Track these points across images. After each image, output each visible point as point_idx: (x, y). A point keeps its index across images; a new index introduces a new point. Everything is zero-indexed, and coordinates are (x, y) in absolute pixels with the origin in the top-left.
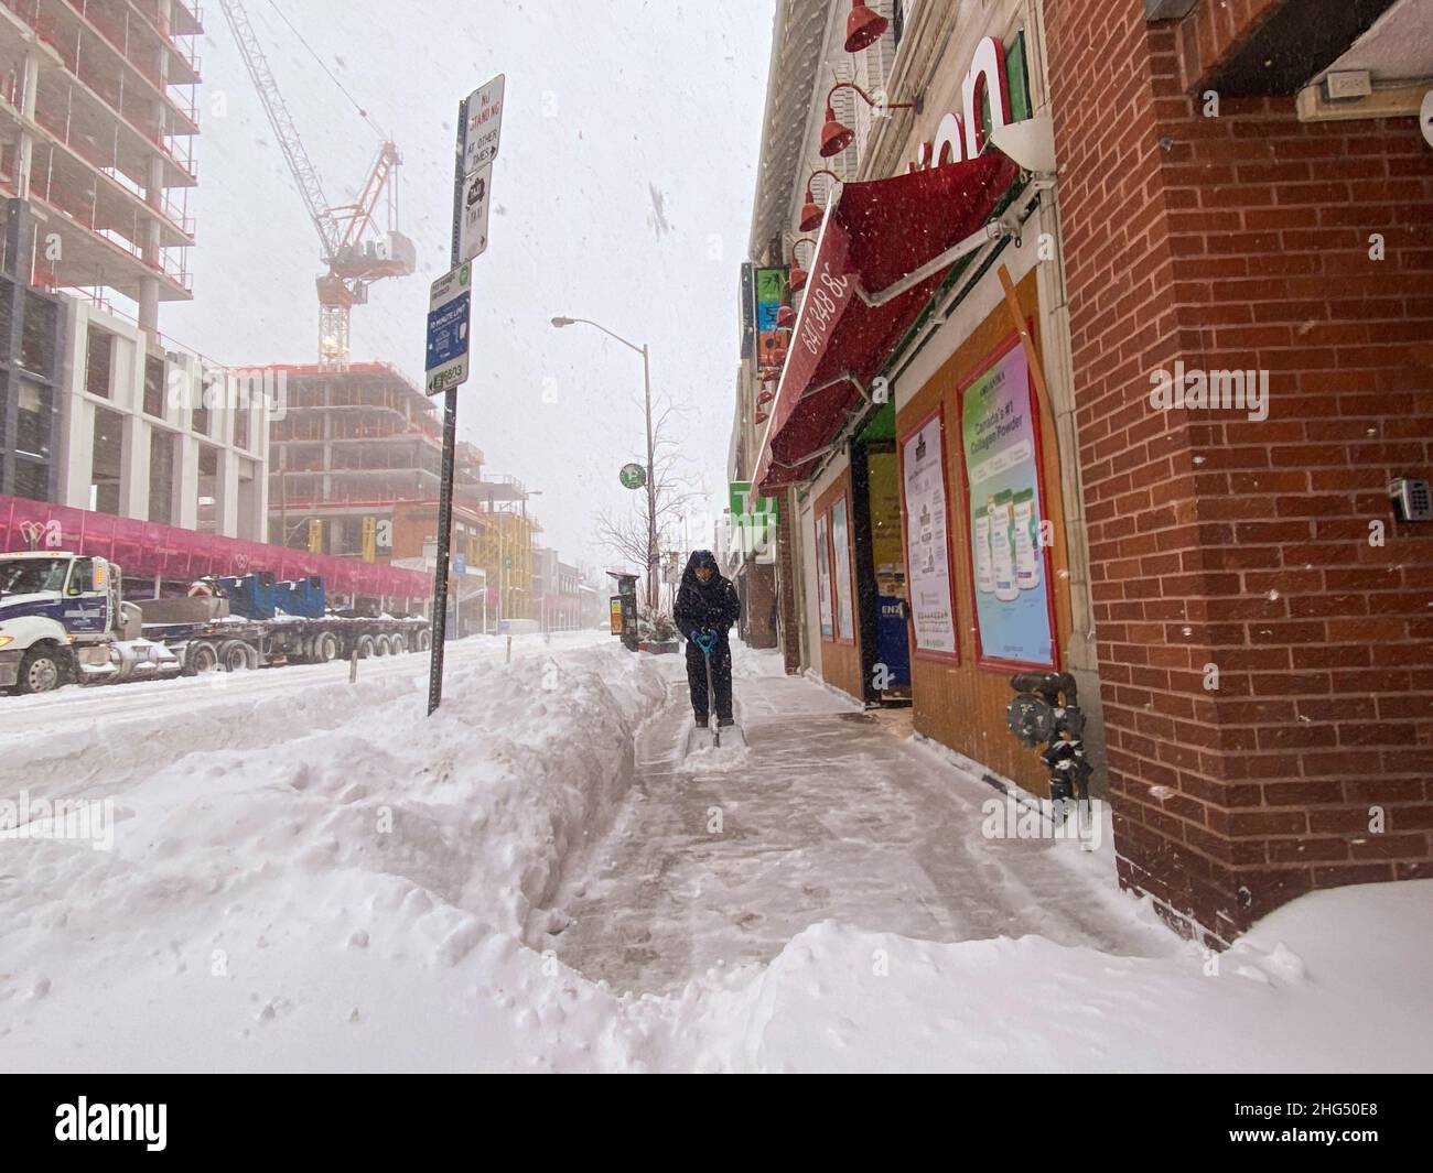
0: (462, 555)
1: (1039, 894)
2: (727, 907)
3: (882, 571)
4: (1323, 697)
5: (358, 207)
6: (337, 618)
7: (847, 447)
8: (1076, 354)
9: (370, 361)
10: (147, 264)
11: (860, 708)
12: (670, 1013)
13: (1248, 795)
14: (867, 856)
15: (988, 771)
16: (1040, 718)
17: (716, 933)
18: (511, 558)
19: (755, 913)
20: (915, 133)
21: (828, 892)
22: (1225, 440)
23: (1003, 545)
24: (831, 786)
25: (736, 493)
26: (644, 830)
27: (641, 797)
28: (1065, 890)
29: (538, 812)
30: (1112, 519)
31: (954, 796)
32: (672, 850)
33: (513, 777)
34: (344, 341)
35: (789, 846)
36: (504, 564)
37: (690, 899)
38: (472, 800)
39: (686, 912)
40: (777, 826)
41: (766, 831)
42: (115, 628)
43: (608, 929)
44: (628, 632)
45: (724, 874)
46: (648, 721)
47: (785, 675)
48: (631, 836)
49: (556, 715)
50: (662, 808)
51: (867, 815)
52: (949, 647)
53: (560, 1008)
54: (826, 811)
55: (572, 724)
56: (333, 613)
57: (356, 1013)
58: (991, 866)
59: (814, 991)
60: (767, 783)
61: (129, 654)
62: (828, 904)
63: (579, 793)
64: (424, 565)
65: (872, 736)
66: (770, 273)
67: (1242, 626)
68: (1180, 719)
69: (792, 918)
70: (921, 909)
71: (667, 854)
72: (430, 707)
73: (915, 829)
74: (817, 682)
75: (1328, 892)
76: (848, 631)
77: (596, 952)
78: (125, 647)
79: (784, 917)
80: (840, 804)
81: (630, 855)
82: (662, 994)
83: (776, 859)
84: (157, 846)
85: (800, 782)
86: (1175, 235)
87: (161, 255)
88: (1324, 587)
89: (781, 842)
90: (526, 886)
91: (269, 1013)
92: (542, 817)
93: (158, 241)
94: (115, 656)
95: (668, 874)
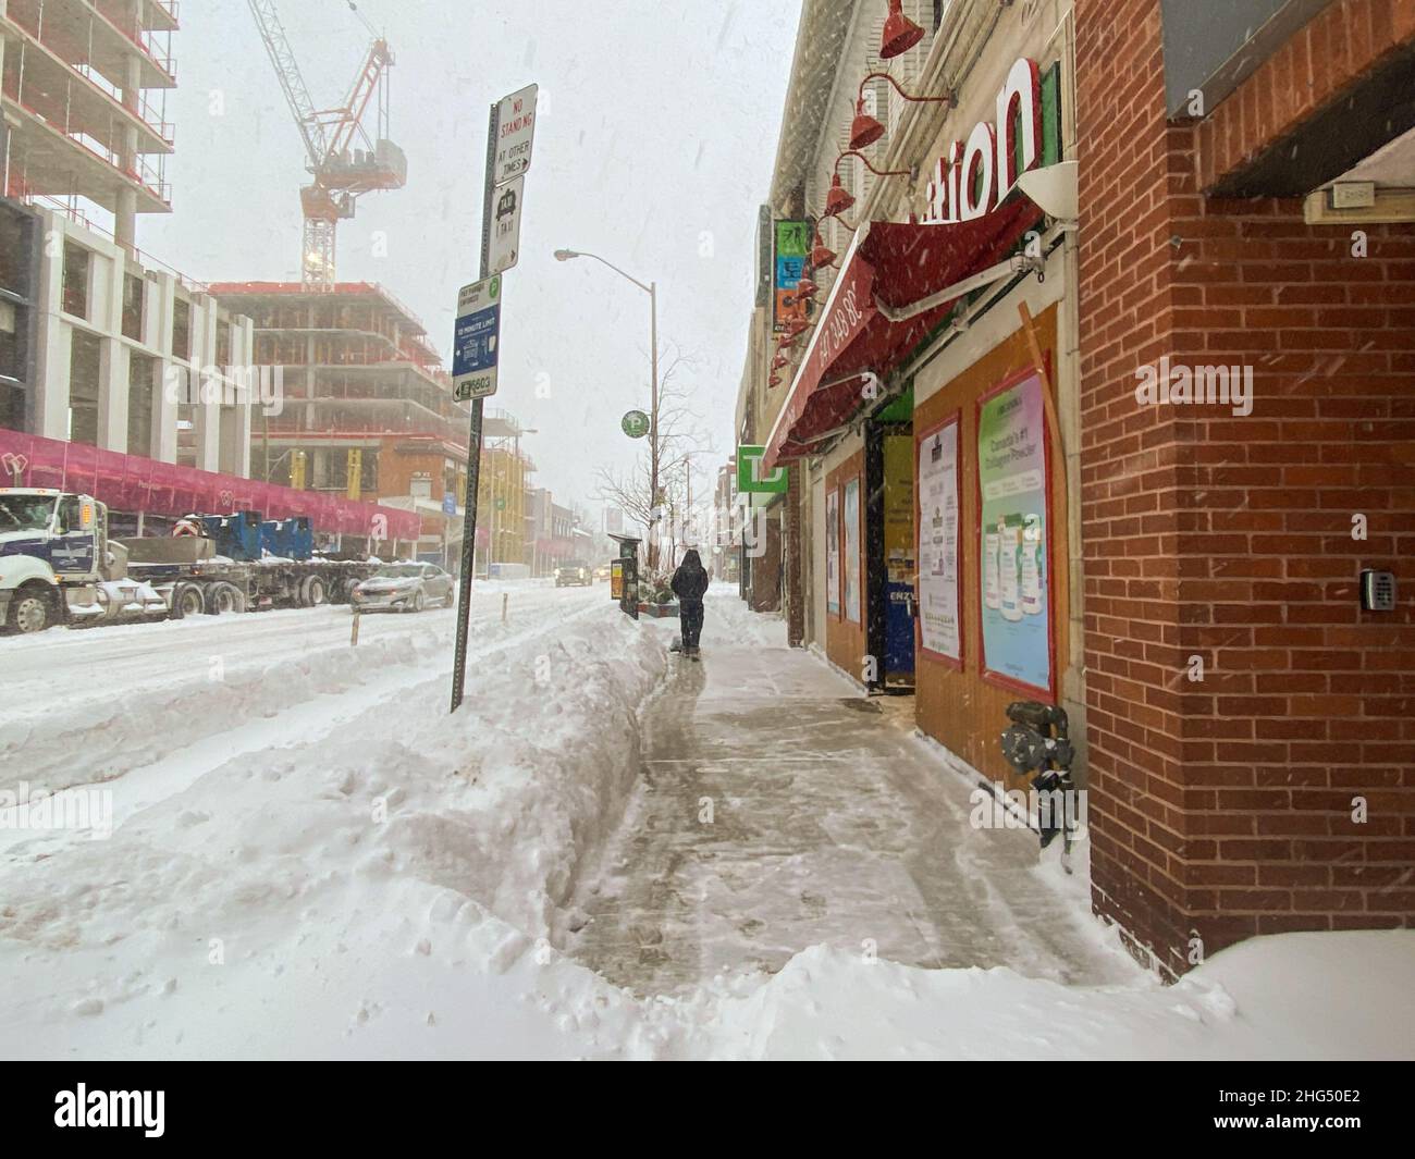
0: (451, 494)
1: (1018, 913)
2: (731, 912)
3: (891, 557)
4: (1280, 765)
5: (346, 112)
6: (324, 560)
7: (862, 428)
8: (1085, 413)
9: (356, 280)
10: (125, 173)
11: (863, 694)
12: (683, 1018)
13: (1204, 850)
14: (861, 865)
15: (984, 779)
16: (1032, 748)
17: (722, 938)
18: (503, 499)
19: (757, 919)
20: (948, 126)
21: (824, 901)
22: (1210, 527)
23: (1011, 566)
24: (831, 785)
25: (745, 457)
26: (651, 825)
27: (647, 787)
28: (1044, 910)
29: (560, 817)
30: (1106, 578)
31: (949, 802)
32: (678, 848)
33: (536, 784)
34: (329, 257)
35: (790, 850)
36: (496, 505)
37: (697, 902)
38: (501, 806)
39: (693, 915)
40: (778, 828)
41: (767, 832)
42: (102, 568)
43: (623, 927)
44: (629, 597)
45: (727, 877)
46: (650, 697)
47: (788, 647)
48: (639, 831)
49: (570, 714)
50: (668, 800)
51: (866, 819)
52: (954, 653)
53: (595, 1014)
54: (825, 814)
55: (586, 723)
56: (320, 555)
57: (431, 1017)
58: (980, 881)
59: (810, 1008)
60: (769, 778)
61: (117, 596)
62: (824, 913)
63: (593, 794)
64: (412, 505)
65: (873, 727)
66: (789, 226)
67: (1211, 699)
68: (1153, 775)
69: (791, 927)
70: (909, 923)
71: (675, 852)
72: (453, 703)
73: (910, 837)
74: (821, 658)
75: (1270, 937)
76: (855, 611)
77: (613, 951)
78: (111, 587)
79: (783, 925)
80: (839, 805)
81: (639, 852)
82: (674, 996)
83: (777, 863)
84: (236, 853)
85: (801, 779)
86: (1178, 330)
87: (139, 163)
88: (1290, 666)
89: (780, 846)
90: (550, 889)
91: (364, 1015)
92: (563, 822)
93: (135, 147)
94: (102, 597)
95: (677, 874)
